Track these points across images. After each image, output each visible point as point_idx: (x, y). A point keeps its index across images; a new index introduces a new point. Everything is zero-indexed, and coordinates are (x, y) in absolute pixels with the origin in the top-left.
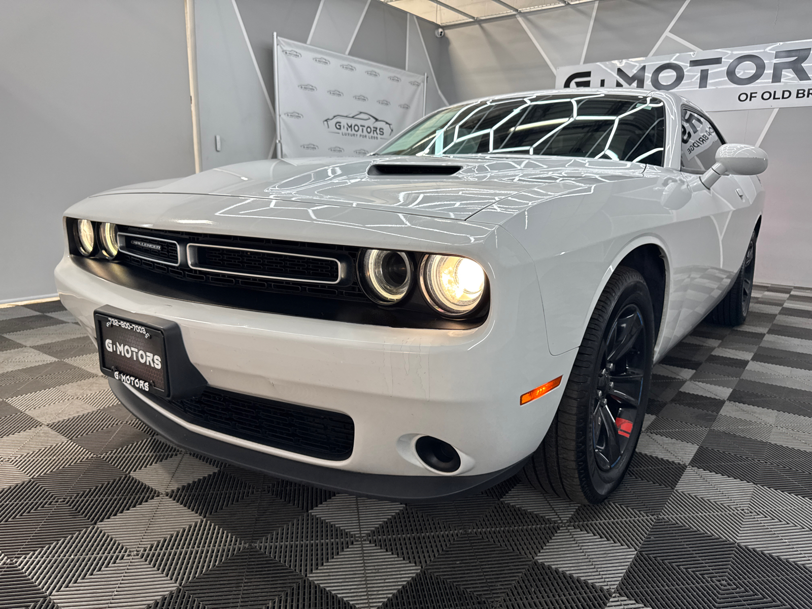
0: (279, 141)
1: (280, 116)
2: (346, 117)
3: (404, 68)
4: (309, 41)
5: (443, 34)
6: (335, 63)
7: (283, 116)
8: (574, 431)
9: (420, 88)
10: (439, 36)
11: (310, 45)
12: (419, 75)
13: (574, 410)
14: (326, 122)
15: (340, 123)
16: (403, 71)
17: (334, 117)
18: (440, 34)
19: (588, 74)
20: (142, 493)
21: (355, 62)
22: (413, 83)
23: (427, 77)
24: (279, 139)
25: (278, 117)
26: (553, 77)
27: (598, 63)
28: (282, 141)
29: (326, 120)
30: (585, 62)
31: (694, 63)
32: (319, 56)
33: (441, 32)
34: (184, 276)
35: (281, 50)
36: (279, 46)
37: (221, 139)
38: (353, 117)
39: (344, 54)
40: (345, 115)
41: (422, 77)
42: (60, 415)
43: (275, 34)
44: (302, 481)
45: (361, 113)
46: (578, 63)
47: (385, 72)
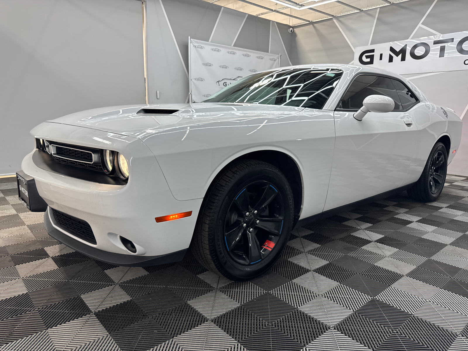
0: (191, 93)
1: (191, 80)
2: (230, 79)
3: (268, 52)
4: (210, 41)
5: (292, 31)
6: (223, 51)
7: (193, 80)
9: (276, 62)
10: (290, 32)
11: (211, 42)
12: (275, 55)
14: (218, 83)
15: (226, 83)
16: (268, 53)
17: (223, 80)
18: (291, 31)
19: (373, 51)
21: (236, 49)
22: (271, 60)
23: (281, 56)
24: (190, 92)
25: (190, 80)
26: (353, 53)
28: (192, 93)
29: (218, 82)
30: (371, 44)
31: (436, 43)
32: (215, 47)
33: (292, 30)
35: (193, 46)
36: (191, 44)
37: (160, 93)
38: (234, 79)
39: (231, 46)
40: (229, 78)
41: (278, 55)
43: (189, 37)
45: (239, 77)
46: (368, 45)
47: (254, 54)
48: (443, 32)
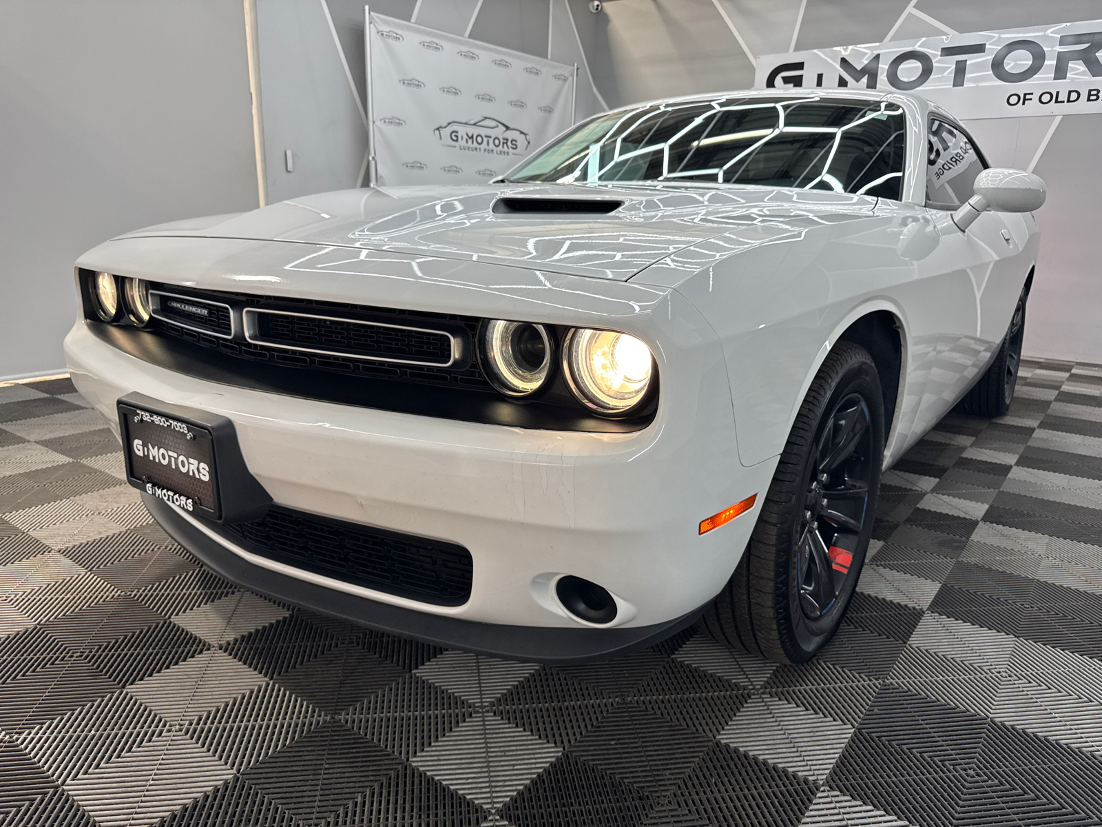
0: (373, 158)
1: (374, 122)
2: (466, 123)
3: (546, 57)
4: (413, 19)
5: (599, 8)
6: (450, 49)
7: (378, 123)
8: (772, 568)
9: (567, 84)
10: (594, 11)
11: (416, 23)
12: (566, 66)
13: (773, 540)
14: (437, 132)
15: (457, 132)
16: (544, 60)
17: (449, 124)
18: (595, 7)
19: (800, 66)
20: (188, 646)
21: (478, 47)
22: (557, 77)
23: (577, 69)
24: (372, 154)
25: (371, 123)
26: (751, 70)
27: (815, 51)
28: (377, 158)
29: (438, 129)
30: (796, 49)
31: (947, 51)
32: (428, 39)
33: (598, 6)
34: (240, 352)
35: (376, 31)
36: (372, 25)
37: (294, 156)
38: (475, 124)
39: (463, 36)
40: (464, 121)
41: (571, 68)
42: (76, 538)
43: (367, 7)
44: (402, 634)
45: (486, 118)
46: (787, 50)
47: (519, 62)
48: (962, 28)
